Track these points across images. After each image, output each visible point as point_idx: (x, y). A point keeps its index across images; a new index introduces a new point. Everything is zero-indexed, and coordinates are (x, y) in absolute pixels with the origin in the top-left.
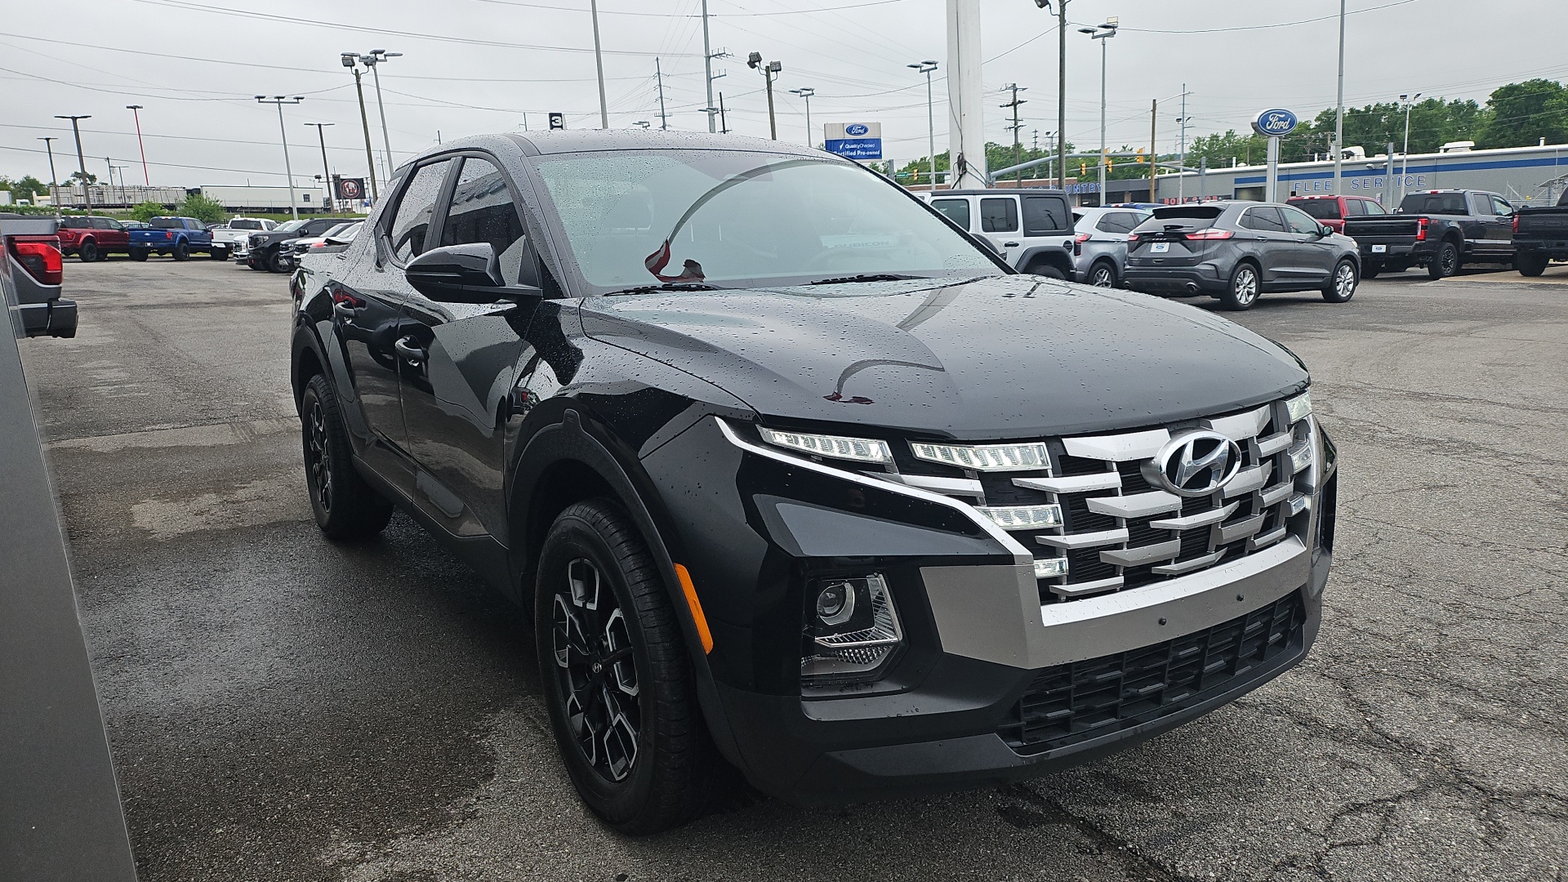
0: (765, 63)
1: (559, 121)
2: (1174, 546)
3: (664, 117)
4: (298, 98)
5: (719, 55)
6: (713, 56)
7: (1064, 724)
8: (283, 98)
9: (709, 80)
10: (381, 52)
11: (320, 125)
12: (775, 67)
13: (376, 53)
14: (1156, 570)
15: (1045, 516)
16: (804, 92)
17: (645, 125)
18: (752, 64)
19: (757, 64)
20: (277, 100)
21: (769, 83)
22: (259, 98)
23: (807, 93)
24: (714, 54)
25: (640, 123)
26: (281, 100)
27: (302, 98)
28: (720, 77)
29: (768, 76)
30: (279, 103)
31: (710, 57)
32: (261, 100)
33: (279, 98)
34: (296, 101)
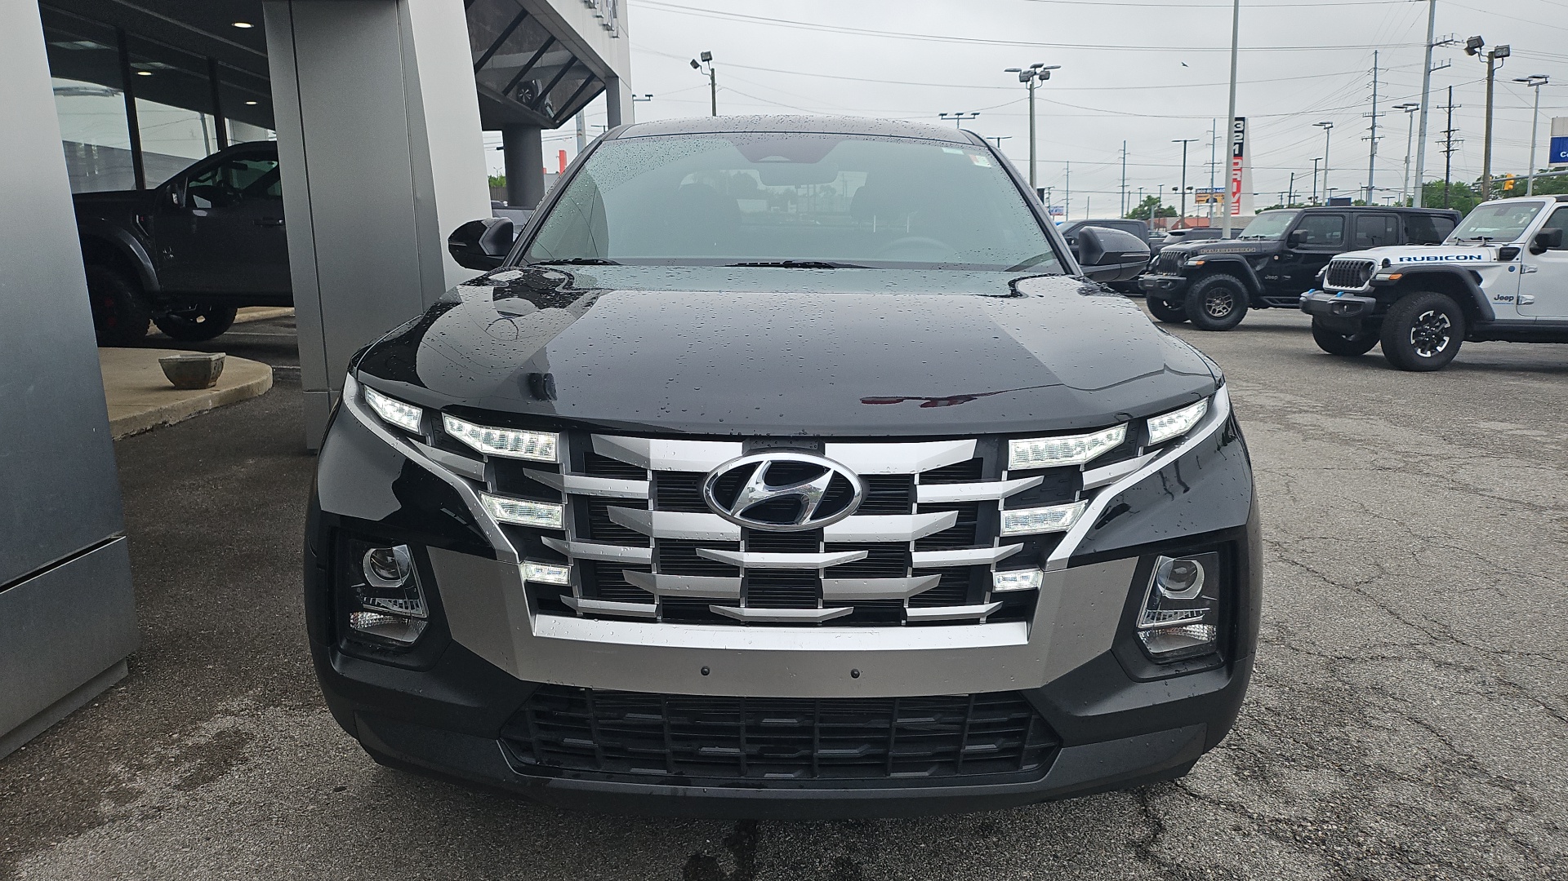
0: (1486, 50)
1: (1241, 126)
2: (732, 585)
3: (1374, 117)
4: (975, 114)
5: (1445, 42)
6: (1437, 44)
7: (588, 755)
8: (962, 114)
9: (1428, 72)
10: (1040, 66)
11: (999, 139)
12: (1502, 52)
13: (1035, 67)
14: (714, 608)
15: (550, 515)
16: (1535, 81)
17: (1327, 126)
18: (1471, 51)
19: (1477, 50)
20: (957, 116)
21: (1491, 72)
22: (942, 115)
23: (1538, 81)
24: (1438, 42)
25: (1321, 124)
26: (960, 116)
27: (978, 114)
28: (1442, 68)
29: (1491, 63)
30: (959, 119)
31: (1432, 46)
32: (944, 117)
33: (959, 114)
34: (973, 116)
